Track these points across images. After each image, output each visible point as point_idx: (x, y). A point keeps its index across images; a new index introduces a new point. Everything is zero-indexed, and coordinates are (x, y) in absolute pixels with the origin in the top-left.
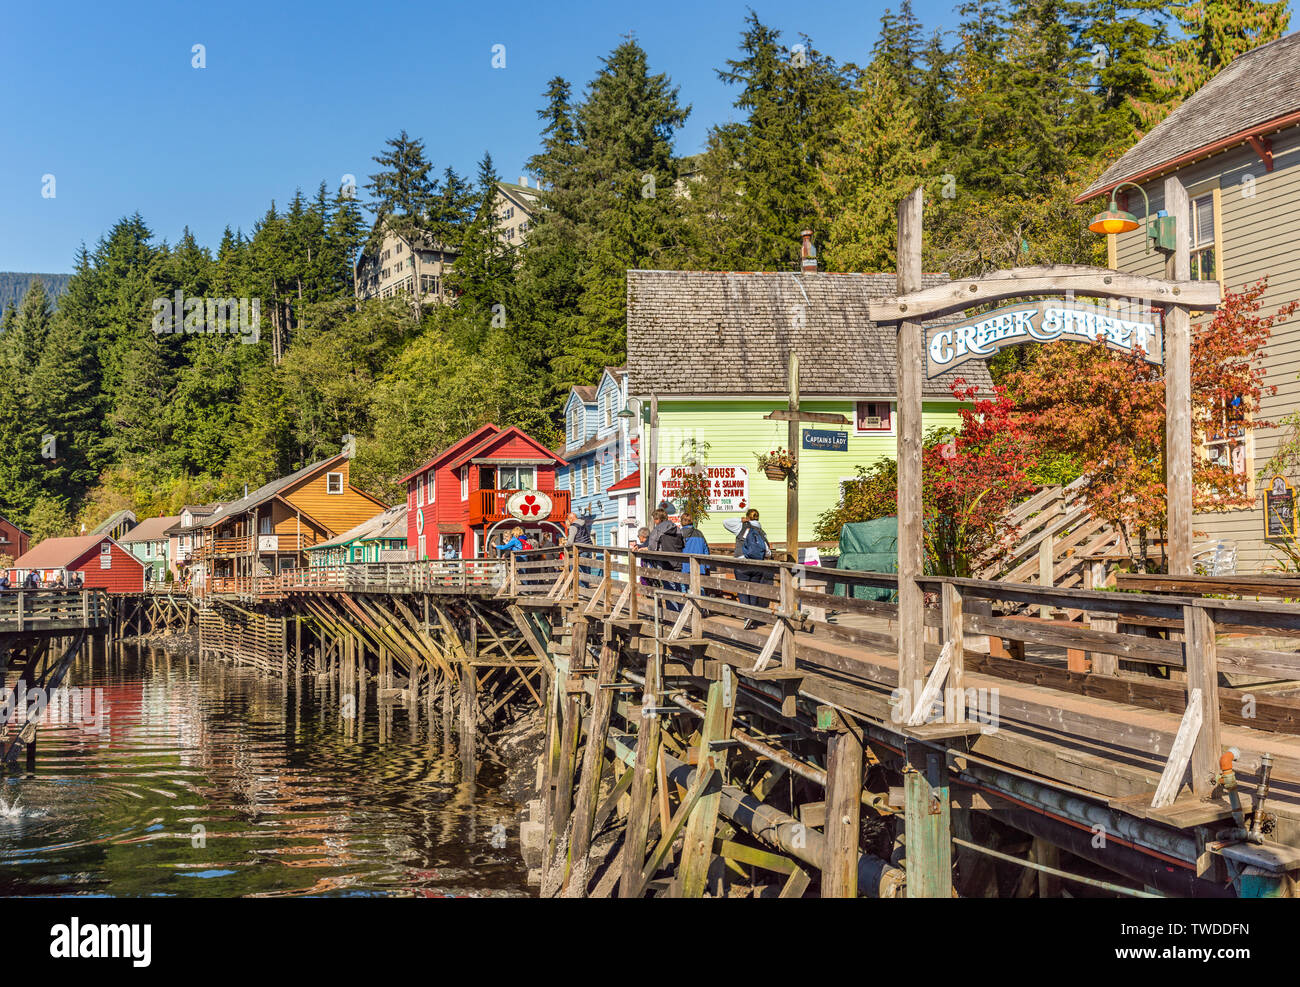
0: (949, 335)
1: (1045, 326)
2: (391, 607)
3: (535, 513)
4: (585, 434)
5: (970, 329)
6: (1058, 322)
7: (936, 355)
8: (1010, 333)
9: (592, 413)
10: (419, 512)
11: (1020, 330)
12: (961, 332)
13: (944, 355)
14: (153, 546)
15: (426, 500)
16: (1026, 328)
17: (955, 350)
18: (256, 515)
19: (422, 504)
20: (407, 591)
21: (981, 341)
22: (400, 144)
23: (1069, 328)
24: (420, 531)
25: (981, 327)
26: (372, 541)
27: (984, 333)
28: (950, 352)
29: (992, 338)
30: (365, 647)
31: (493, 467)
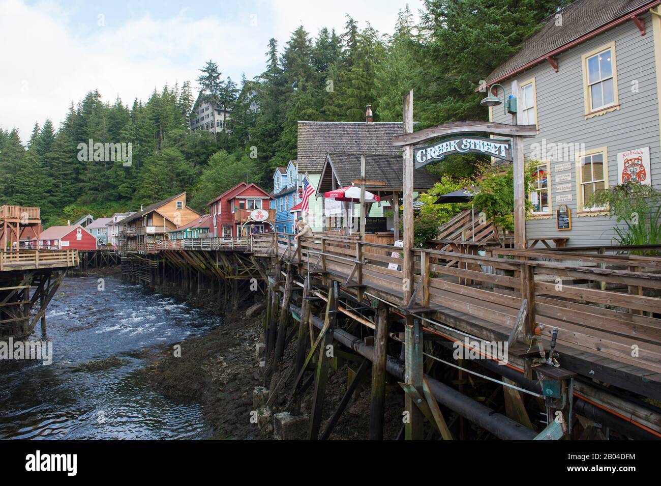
0: (424, 151)
1: (463, 147)
2: (203, 256)
3: (261, 218)
4: (281, 186)
5: (432, 148)
6: (468, 145)
7: (419, 159)
8: (449, 150)
9: (284, 178)
10: (215, 218)
11: (453, 149)
12: (428, 150)
13: (422, 160)
14: (101, 231)
15: (217, 213)
16: (455, 148)
17: (427, 158)
18: (146, 218)
19: (215, 215)
20: (209, 249)
21: (437, 154)
22: (210, 64)
23: (472, 147)
24: (215, 225)
25: (437, 147)
26: (195, 229)
27: (438, 150)
28: (424, 158)
29: (441, 152)
30: (192, 271)
31: (245, 200)
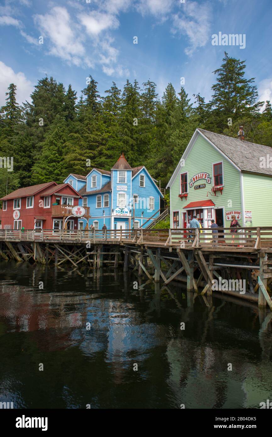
3: (80, 214)
19: (19, 208)
31: (60, 197)
